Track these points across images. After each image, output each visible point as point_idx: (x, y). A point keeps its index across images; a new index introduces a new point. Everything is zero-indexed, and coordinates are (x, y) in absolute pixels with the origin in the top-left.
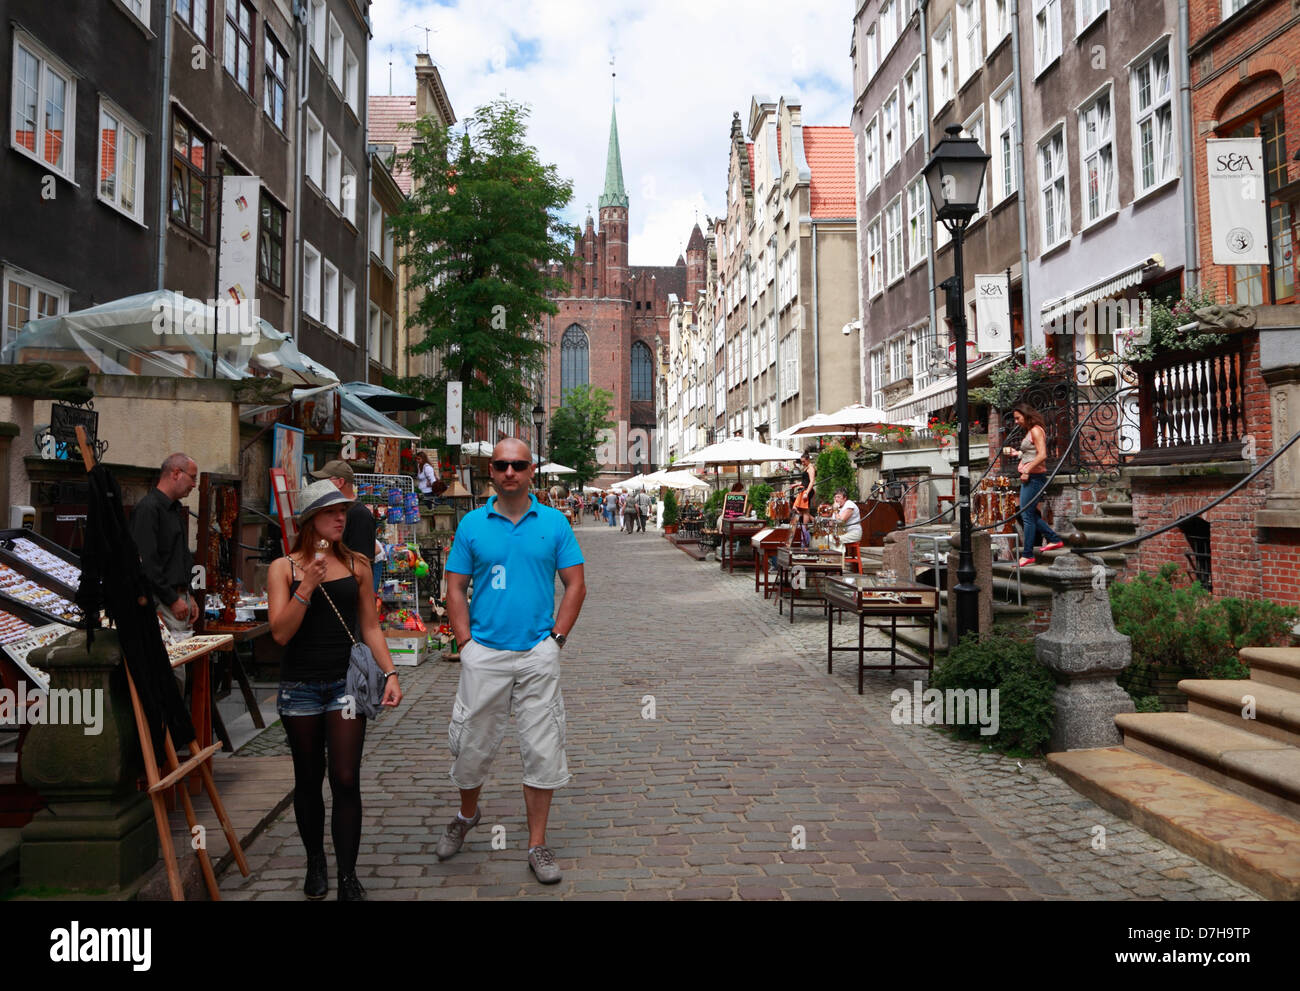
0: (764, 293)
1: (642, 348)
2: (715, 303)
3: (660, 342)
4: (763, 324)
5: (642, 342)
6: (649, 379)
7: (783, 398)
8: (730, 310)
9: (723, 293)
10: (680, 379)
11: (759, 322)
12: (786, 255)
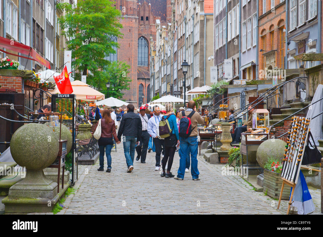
0: (190, 35)
1: (143, 39)
2: (174, 32)
3: (152, 40)
4: (190, 47)
5: (143, 37)
6: (146, 56)
7: (195, 77)
8: (179, 37)
9: (177, 29)
10: (160, 60)
11: (189, 46)
12: (196, 24)
